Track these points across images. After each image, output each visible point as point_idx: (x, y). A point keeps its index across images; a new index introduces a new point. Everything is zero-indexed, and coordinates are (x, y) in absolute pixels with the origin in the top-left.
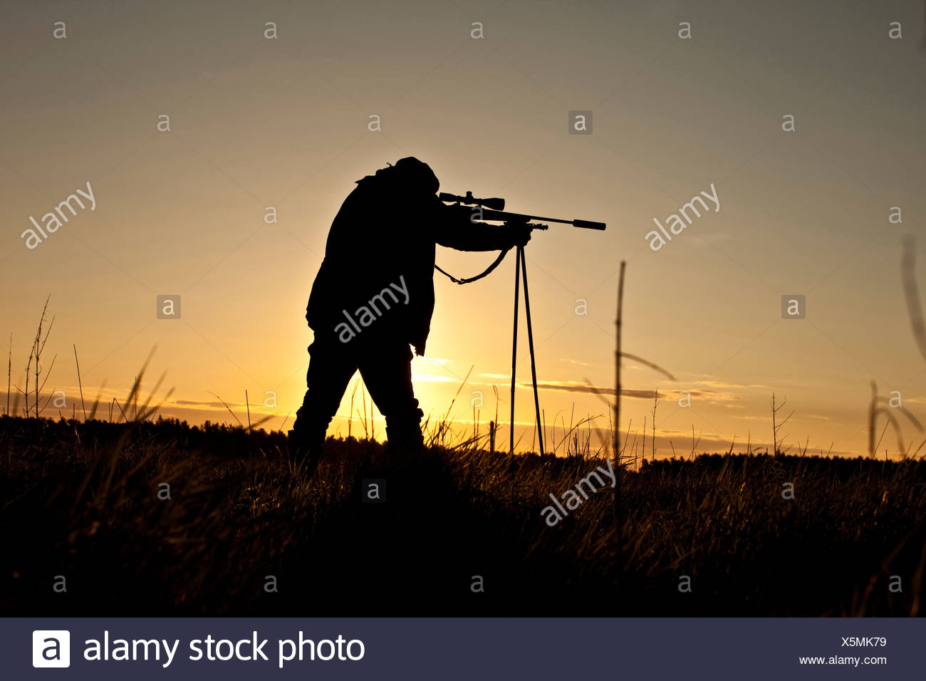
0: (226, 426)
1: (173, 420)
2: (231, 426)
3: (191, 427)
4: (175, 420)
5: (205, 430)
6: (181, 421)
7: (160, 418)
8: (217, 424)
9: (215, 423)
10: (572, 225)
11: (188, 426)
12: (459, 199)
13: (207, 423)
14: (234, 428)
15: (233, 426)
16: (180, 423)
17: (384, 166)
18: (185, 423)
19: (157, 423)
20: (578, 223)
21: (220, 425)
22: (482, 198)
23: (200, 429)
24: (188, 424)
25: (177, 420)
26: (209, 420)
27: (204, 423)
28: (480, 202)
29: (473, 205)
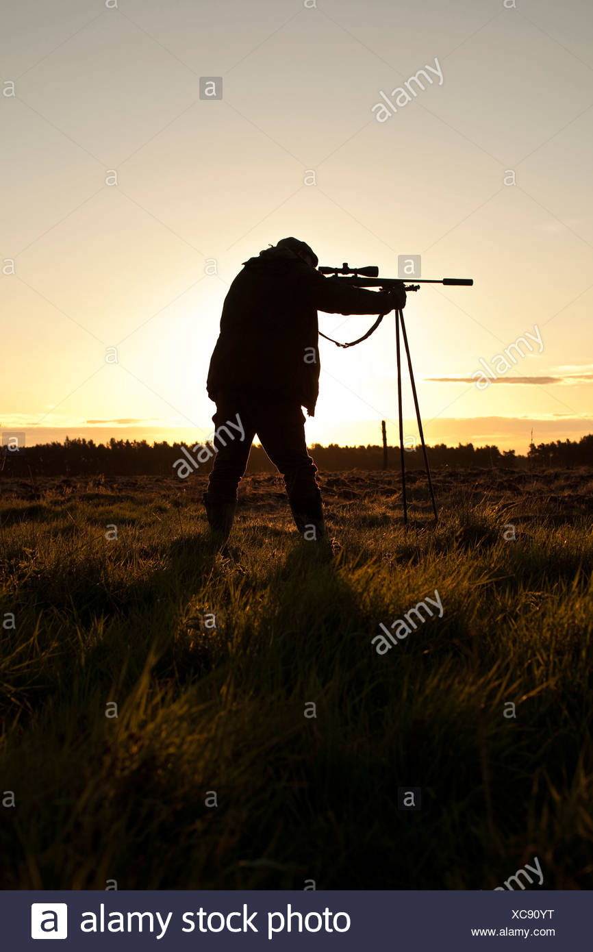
0: (130, 442)
1: (79, 440)
2: (135, 441)
3: (97, 446)
4: (81, 439)
5: (110, 447)
6: (87, 440)
7: (67, 439)
8: (122, 441)
9: (119, 440)
10: (442, 284)
11: (94, 445)
12: (336, 271)
13: (112, 440)
14: (138, 444)
15: (137, 441)
16: (87, 443)
17: (266, 247)
18: (91, 442)
19: (65, 443)
20: (447, 282)
21: (125, 441)
22: (358, 268)
23: (106, 446)
24: (94, 443)
25: (84, 440)
26: (113, 437)
27: (109, 440)
28: (356, 271)
29: (350, 275)
